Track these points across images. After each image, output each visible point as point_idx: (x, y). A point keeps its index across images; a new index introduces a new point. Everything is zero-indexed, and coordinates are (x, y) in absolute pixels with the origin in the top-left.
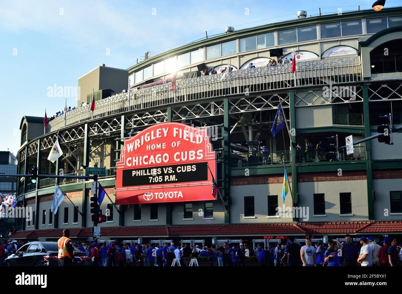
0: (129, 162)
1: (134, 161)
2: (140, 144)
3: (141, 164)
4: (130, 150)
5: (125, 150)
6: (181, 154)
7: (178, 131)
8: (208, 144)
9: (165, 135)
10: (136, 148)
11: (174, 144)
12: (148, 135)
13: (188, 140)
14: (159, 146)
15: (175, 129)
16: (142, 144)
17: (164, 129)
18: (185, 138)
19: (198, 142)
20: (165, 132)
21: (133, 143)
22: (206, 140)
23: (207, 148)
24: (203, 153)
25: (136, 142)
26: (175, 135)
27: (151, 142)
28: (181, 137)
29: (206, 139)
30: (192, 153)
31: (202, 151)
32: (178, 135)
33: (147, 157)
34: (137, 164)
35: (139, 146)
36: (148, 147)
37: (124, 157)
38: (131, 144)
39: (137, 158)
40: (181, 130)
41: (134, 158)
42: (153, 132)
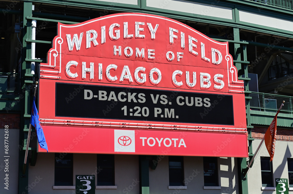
0: (73, 69)
1: (85, 69)
2: (99, 39)
3: (101, 77)
4: (73, 46)
5: (61, 44)
6: (185, 74)
7: (178, 34)
8: (232, 67)
9: (153, 36)
11: (170, 55)
12: (116, 28)
13: (196, 53)
14: (140, 53)
15: (172, 30)
16: (103, 40)
17: (150, 25)
18: (191, 49)
19: (214, 61)
20: (153, 30)
21: (81, 34)
22: (227, 61)
23: (230, 73)
24: (225, 80)
25: (88, 33)
26: (172, 40)
27: (123, 42)
28: (183, 45)
29: (228, 58)
30: (205, 77)
31: (222, 76)
32: (178, 41)
33: (116, 67)
34: (92, 76)
35: (96, 43)
36: (117, 50)
37: (58, 58)
38: (76, 35)
39: (92, 64)
40: (183, 35)
41: (84, 64)
42: (126, 25)
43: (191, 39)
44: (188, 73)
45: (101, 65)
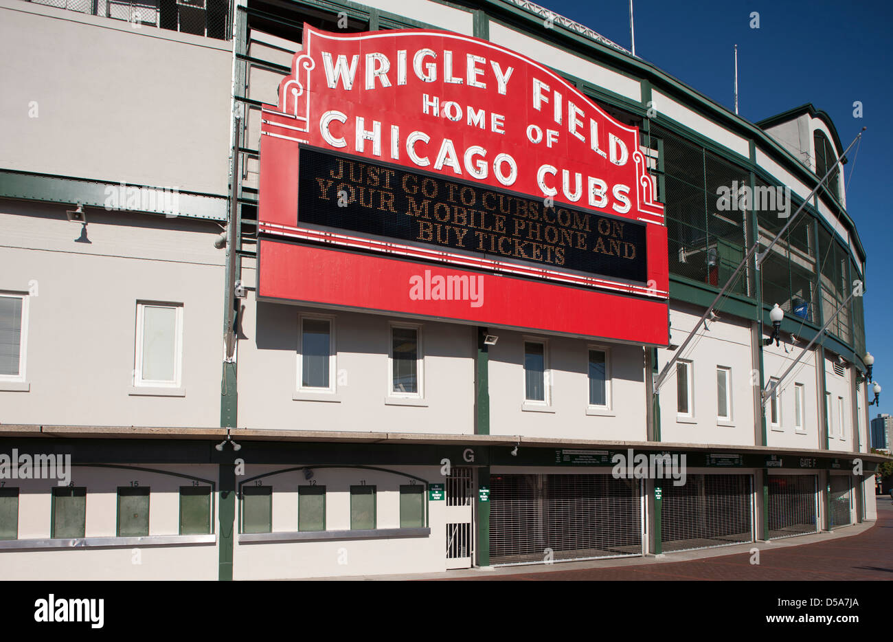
0: (335, 127)
1: (361, 133)
2: (392, 74)
3: (395, 154)
4: (337, 79)
5: (309, 70)
6: (560, 174)
7: (550, 95)
8: (644, 176)
9: (502, 89)
10: (370, 84)
11: (535, 135)
12: (427, 59)
13: (582, 138)
14: (477, 117)
15: (538, 85)
16: (402, 79)
17: (496, 67)
19: (613, 158)
20: (503, 79)
21: (355, 59)
22: (637, 162)
23: (641, 187)
24: (632, 196)
25: (370, 59)
26: (537, 105)
27: (440, 90)
28: (558, 117)
29: (638, 158)
30: (598, 187)
31: (627, 189)
32: (548, 108)
33: (426, 138)
34: (377, 150)
35: (386, 82)
36: (429, 104)
37: (302, 99)
38: (342, 59)
39: (377, 126)
40: (558, 97)
41: (360, 122)
42: (448, 56)
43: (573, 109)
44: (566, 174)
45: (395, 131)
